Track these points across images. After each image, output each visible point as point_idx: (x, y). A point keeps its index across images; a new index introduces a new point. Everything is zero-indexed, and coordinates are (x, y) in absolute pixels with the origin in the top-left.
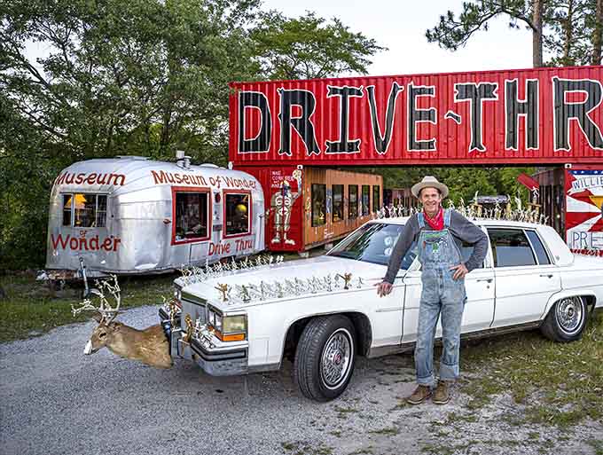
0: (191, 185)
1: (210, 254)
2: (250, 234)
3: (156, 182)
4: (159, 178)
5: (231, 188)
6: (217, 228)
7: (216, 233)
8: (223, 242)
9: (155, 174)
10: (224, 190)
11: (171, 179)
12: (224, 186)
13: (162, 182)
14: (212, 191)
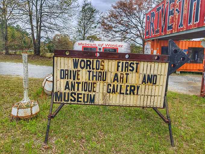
0: (90, 46)
9: (79, 43)
10: (103, 47)
11: (83, 45)
13: (80, 45)
14: (98, 47)
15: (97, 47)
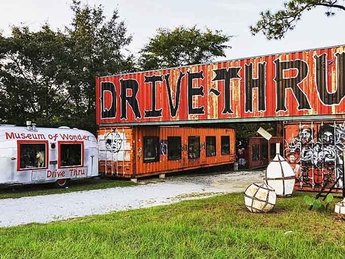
0: (33, 139)
1: (48, 177)
2: (83, 166)
3: (7, 138)
4: (9, 136)
5: (66, 140)
6: (54, 163)
7: (52, 165)
8: (59, 170)
9: (7, 134)
10: (59, 142)
11: (18, 136)
12: (60, 139)
13: (11, 138)
14: (49, 142)
15: (47, 142)
